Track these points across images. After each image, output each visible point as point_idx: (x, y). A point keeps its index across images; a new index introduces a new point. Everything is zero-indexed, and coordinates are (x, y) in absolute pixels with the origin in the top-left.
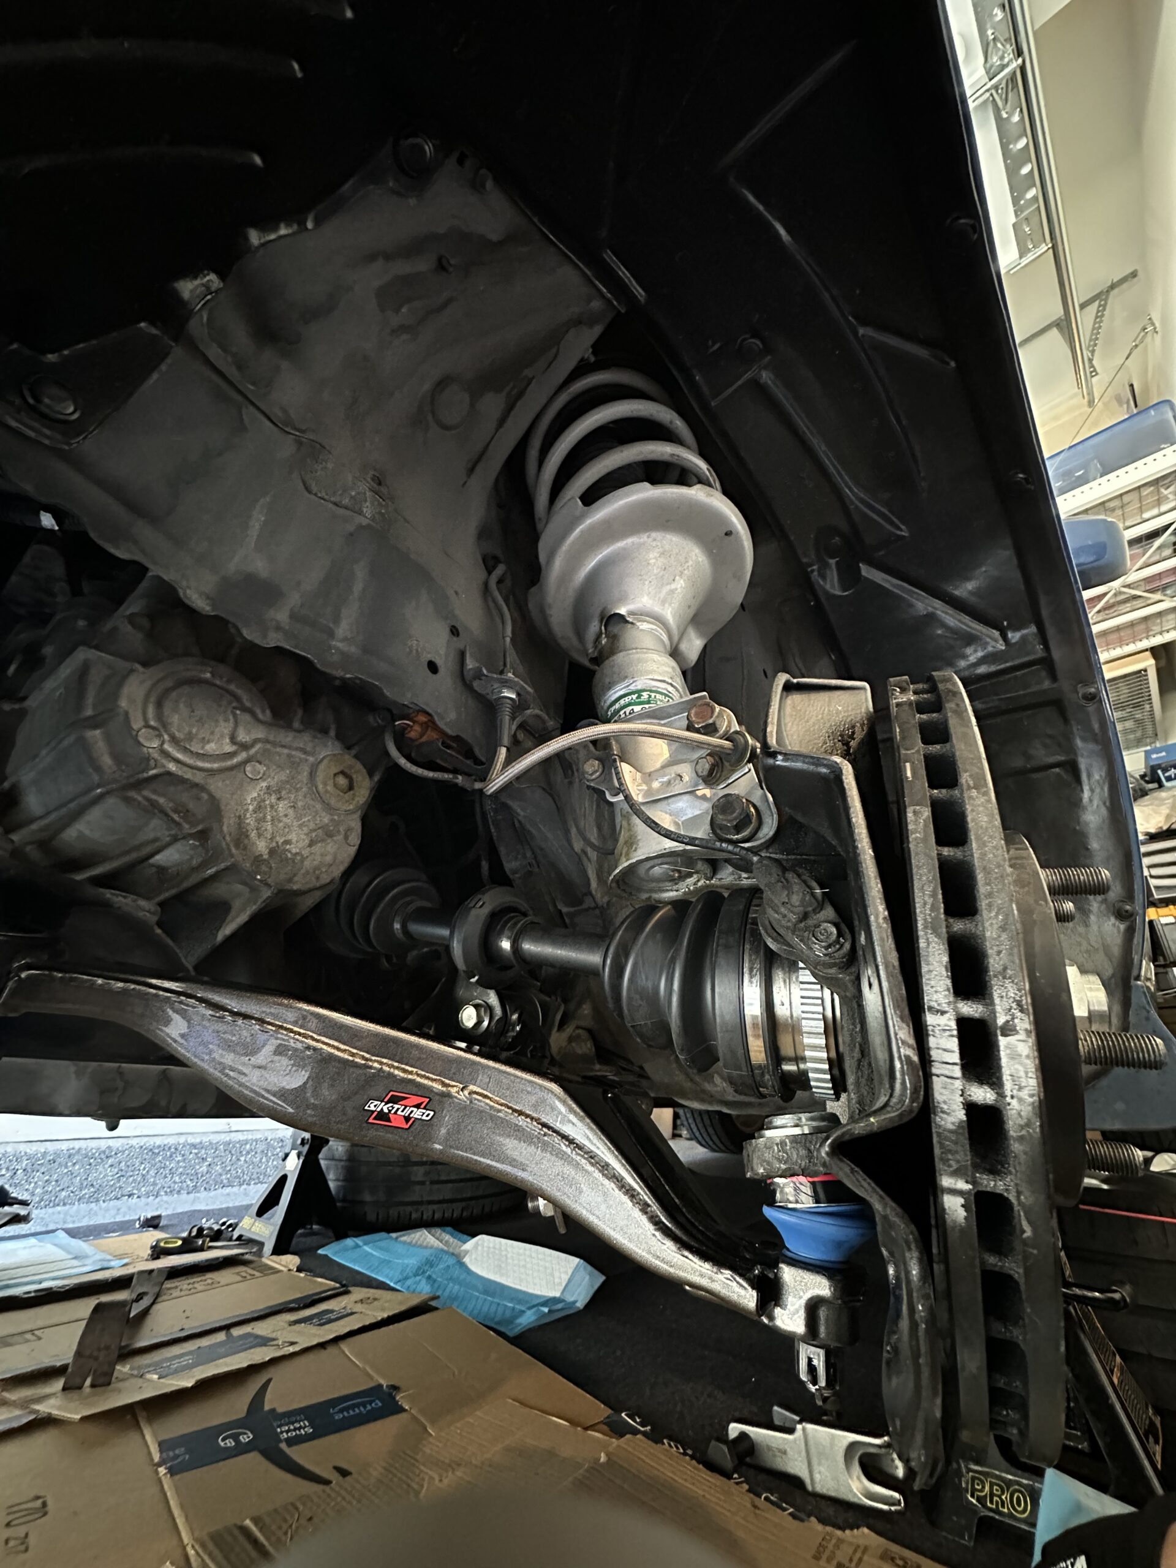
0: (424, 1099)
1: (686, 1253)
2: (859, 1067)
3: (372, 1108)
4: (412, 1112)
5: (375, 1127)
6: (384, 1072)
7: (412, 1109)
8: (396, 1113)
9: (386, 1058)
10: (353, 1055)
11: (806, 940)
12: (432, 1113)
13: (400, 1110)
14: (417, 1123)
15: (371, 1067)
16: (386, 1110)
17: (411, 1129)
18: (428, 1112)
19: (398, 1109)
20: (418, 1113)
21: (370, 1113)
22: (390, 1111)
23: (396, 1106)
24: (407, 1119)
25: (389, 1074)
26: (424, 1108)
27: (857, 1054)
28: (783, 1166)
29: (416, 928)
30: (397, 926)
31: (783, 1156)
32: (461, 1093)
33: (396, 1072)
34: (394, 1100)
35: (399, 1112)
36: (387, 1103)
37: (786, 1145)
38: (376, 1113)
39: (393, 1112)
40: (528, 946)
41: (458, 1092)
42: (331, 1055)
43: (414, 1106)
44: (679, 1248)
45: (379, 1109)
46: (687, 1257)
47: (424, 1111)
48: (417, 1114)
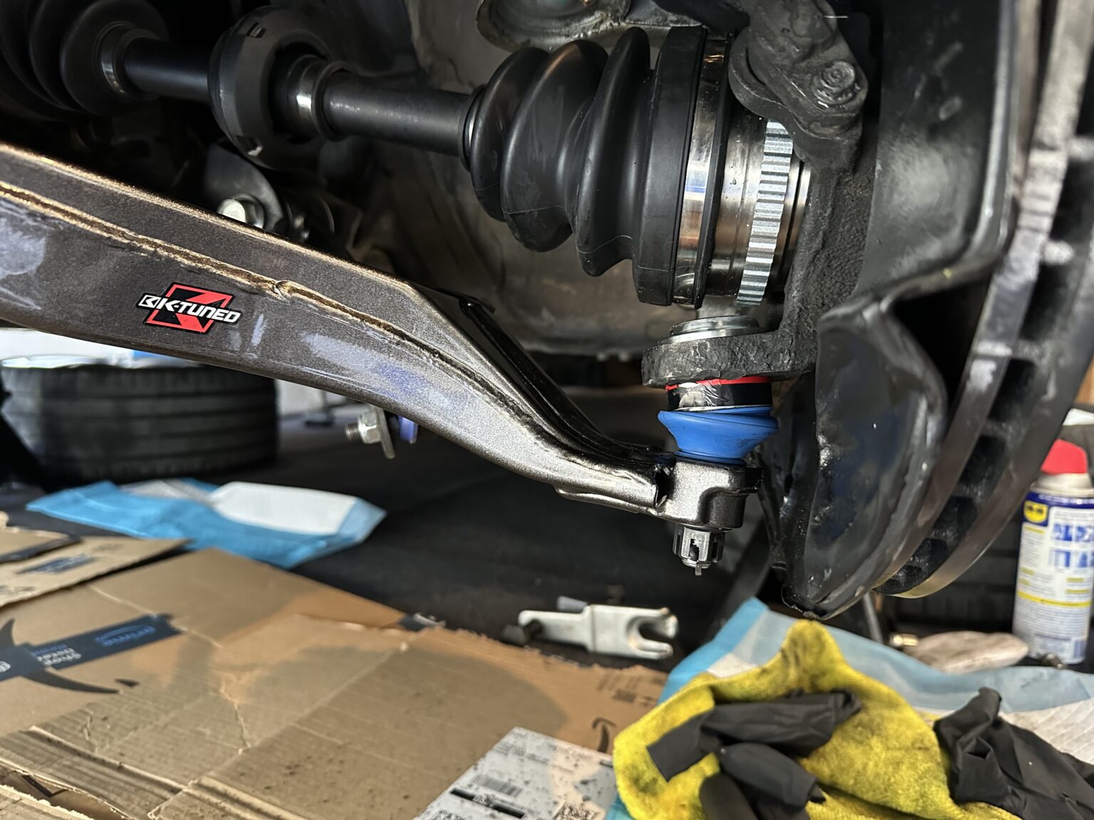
0: (224, 296)
1: (573, 458)
2: (813, 261)
3: (150, 305)
4: (209, 311)
5: (158, 329)
6: (160, 257)
7: (208, 308)
8: (185, 312)
9: (158, 238)
10: (108, 230)
11: (807, 85)
12: (238, 315)
13: (192, 310)
14: (218, 327)
15: (140, 249)
16: (170, 308)
17: (211, 334)
18: (232, 313)
19: (188, 308)
20: (218, 313)
21: (147, 312)
22: (177, 310)
23: (185, 305)
24: (203, 320)
25: (168, 260)
26: (226, 308)
27: (817, 244)
28: (699, 370)
29: (143, 73)
30: (108, 69)
31: (700, 360)
32: (276, 290)
33: (179, 259)
34: (182, 295)
35: (190, 312)
36: (170, 300)
37: (706, 348)
38: (156, 312)
39: (181, 311)
40: (341, 106)
41: (272, 290)
42: (73, 229)
43: (210, 305)
44: (565, 455)
45: (160, 307)
46: (573, 462)
47: (226, 312)
48: (215, 314)
